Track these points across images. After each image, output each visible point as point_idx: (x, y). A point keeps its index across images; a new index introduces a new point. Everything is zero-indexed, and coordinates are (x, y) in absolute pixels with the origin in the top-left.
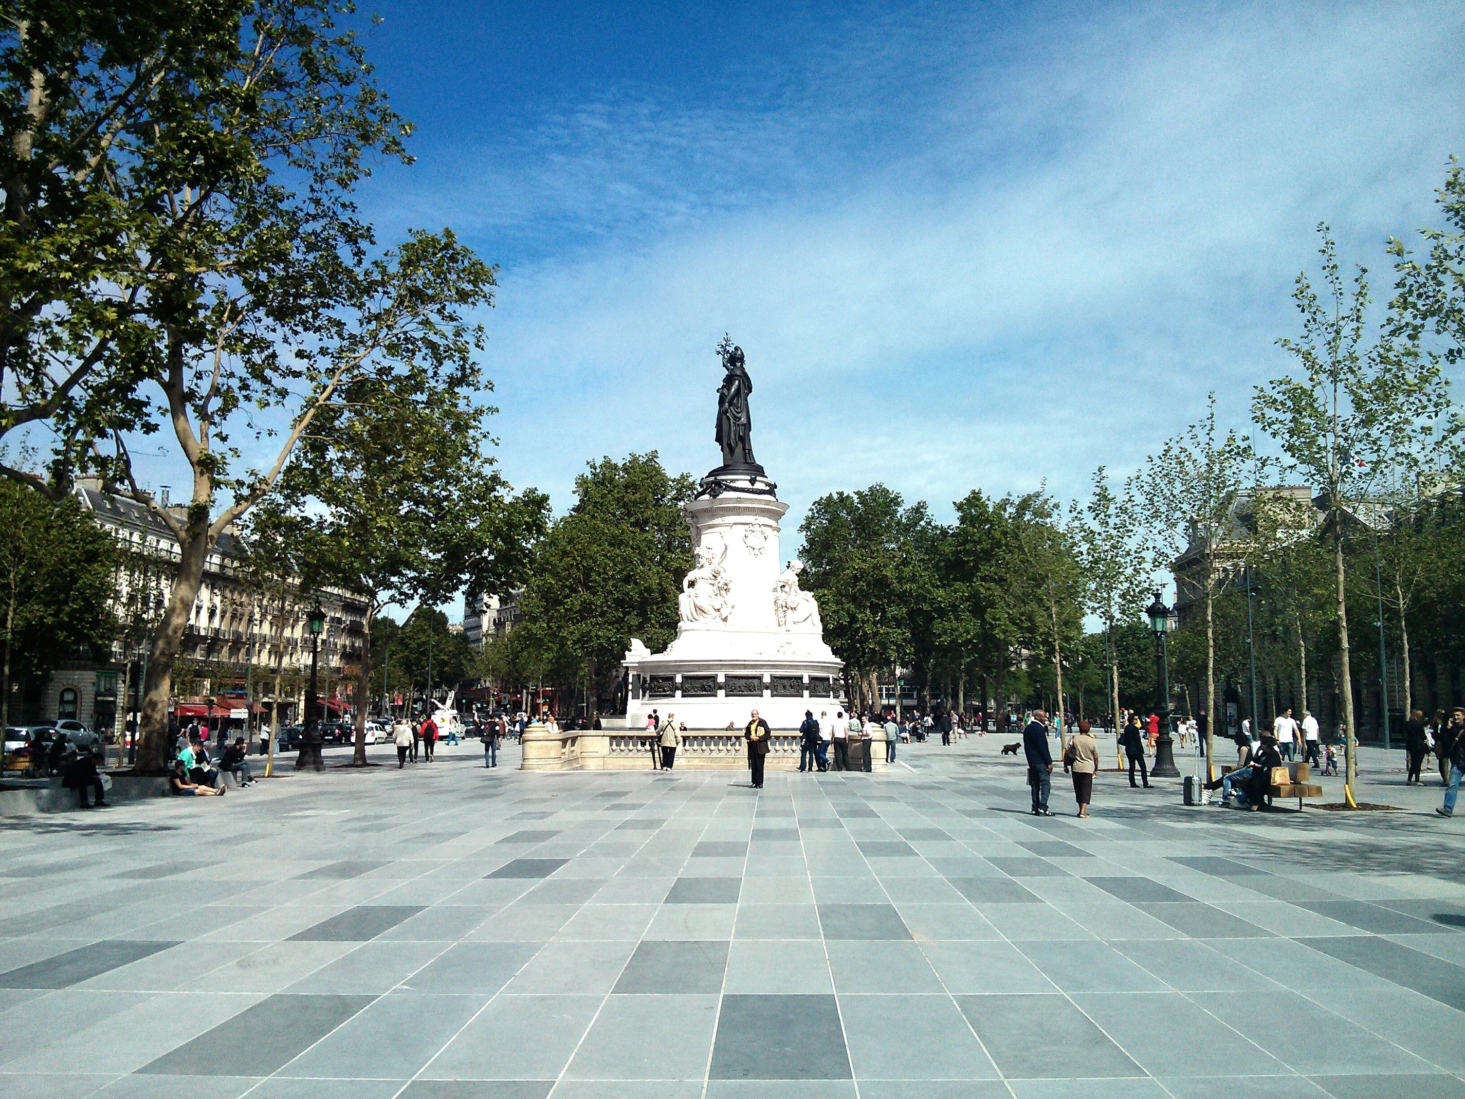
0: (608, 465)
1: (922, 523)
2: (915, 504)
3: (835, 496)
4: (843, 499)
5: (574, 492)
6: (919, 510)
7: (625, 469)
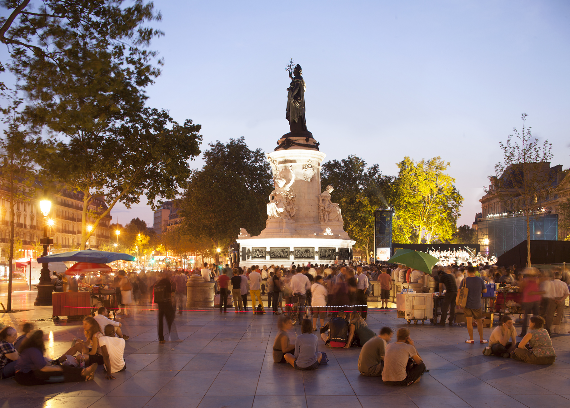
0: (219, 145)
1: (377, 175)
2: (372, 166)
3: (332, 162)
4: (336, 164)
5: (203, 159)
6: (375, 168)
7: (228, 146)
